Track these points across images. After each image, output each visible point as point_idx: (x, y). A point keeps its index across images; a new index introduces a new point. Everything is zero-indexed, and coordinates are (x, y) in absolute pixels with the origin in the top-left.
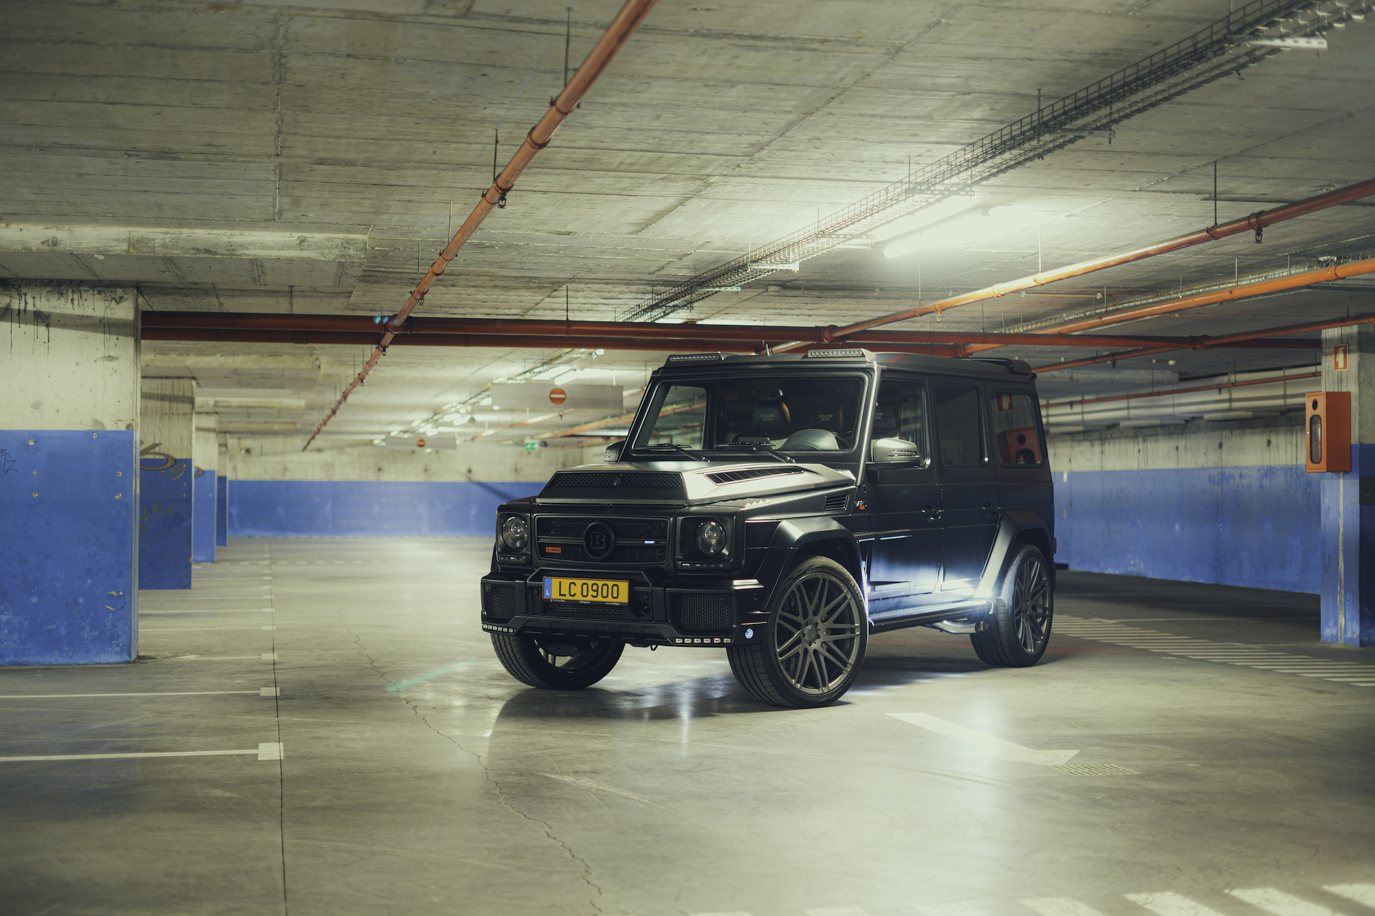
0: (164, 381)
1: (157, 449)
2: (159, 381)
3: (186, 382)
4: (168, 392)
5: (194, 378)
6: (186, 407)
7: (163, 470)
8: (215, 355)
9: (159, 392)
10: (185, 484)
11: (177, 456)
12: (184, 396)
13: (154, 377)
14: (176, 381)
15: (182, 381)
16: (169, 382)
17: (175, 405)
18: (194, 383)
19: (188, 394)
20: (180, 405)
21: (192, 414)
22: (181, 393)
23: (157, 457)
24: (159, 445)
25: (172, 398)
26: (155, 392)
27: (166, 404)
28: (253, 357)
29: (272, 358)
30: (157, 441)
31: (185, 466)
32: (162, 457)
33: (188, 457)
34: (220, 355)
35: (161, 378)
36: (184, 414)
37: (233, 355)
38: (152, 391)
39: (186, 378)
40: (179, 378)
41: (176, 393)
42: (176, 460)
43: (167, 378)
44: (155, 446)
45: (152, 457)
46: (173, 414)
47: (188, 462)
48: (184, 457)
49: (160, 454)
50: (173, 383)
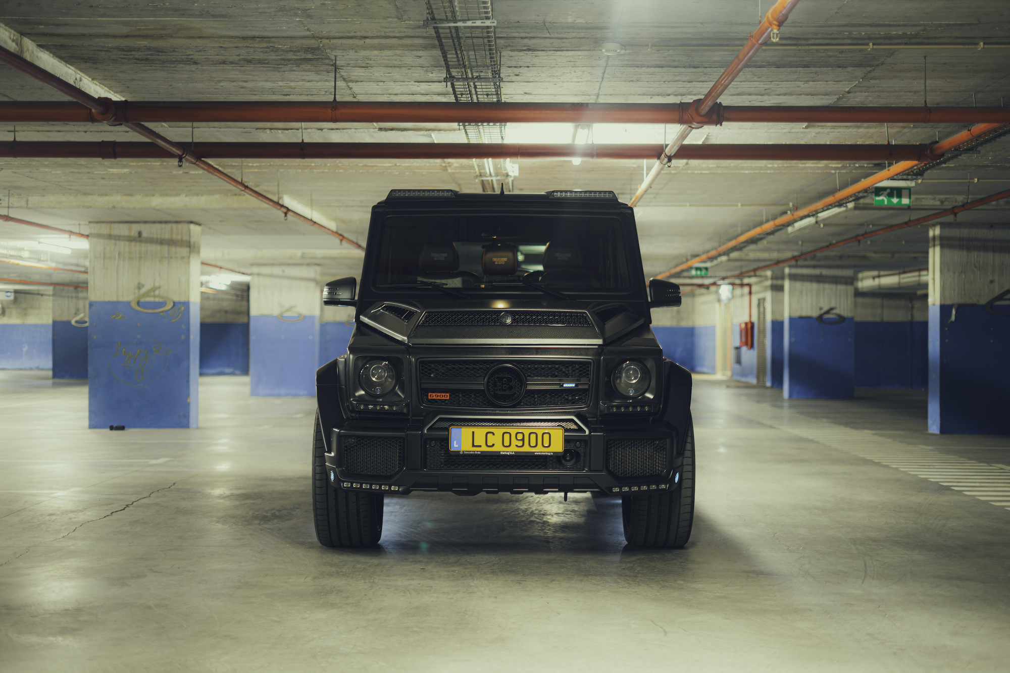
0: (163, 225)
1: (157, 292)
2: (158, 226)
3: (184, 227)
4: (167, 236)
5: (191, 222)
6: (184, 251)
7: (162, 312)
8: (180, 195)
9: (159, 236)
10: (183, 326)
11: (176, 299)
12: (182, 240)
13: (154, 222)
14: (174, 226)
15: (180, 226)
16: (168, 226)
17: (173, 249)
18: (192, 226)
19: (185, 238)
20: (179, 249)
21: (189, 257)
22: (179, 238)
23: (157, 300)
24: (159, 287)
25: (171, 243)
26: (155, 236)
27: (165, 248)
28: (217, 196)
29: (235, 198)
30: (157, 284)
31: (183, 308)
32: (161, 300)
33: (186, 300)
34: (184, 195)
35: (160, 222)
36: (182, 258)
37: (197, 195)
38: (152, 236)
39: (184, 222)
40: (177, 222)
41: (174, 237)
42: (174, 303)
43: (166, 222)
44: (154, 289)
45: (151, 299)
46: (171, 258)
47: (186, 304)
48: (183, 299)
49: (159, 296)
50: (172, 228)
